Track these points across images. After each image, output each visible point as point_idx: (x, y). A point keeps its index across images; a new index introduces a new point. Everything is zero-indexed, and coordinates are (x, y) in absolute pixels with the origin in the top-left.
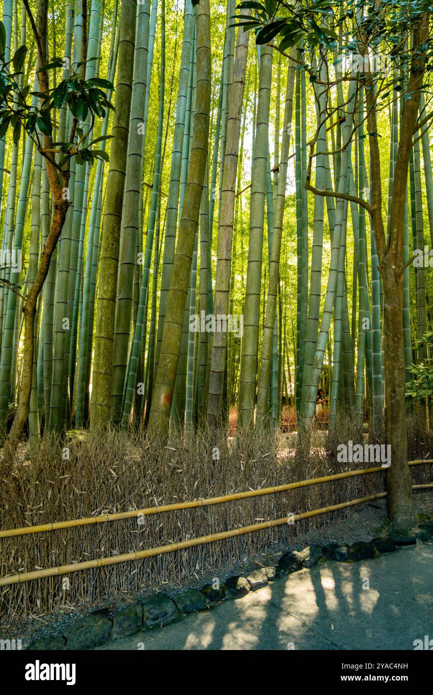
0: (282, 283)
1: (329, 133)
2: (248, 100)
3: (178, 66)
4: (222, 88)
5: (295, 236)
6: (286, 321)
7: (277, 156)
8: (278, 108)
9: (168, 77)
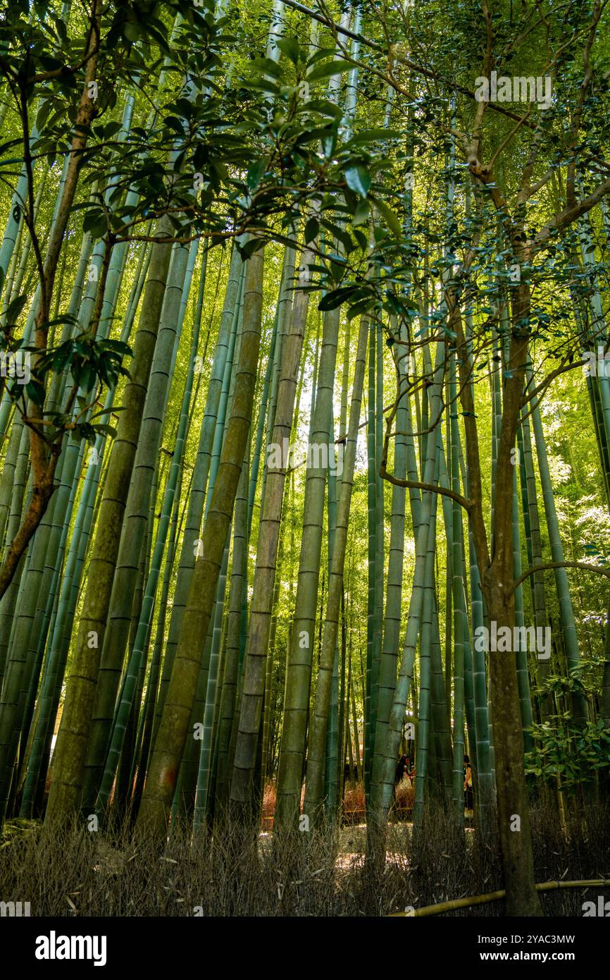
0: (347, 595)
1: (413, 398)
2: (307, 349)
3: (220, 304)
4: (275, 334)
5: (365, 531)
6: (351, 649)
7: (343, 424)
8: (346, 362)
9: (206, 314)
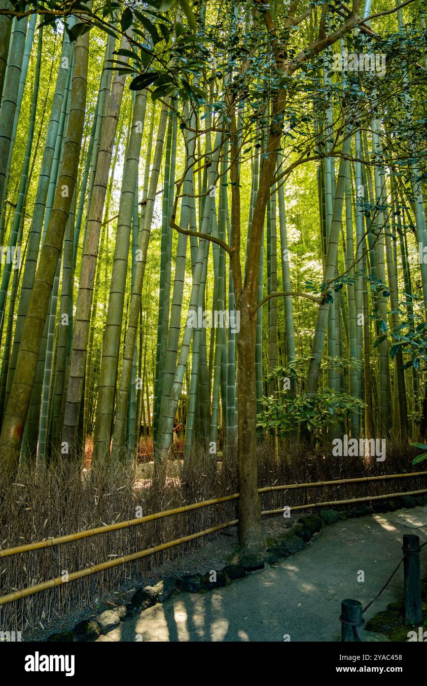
0: (144, 313)
1: (196, 175)
2: (121, 133)
3: (53, 89)
4: (96, 118)
5: (158, 268)
6: (146, 350)
7: (145, 190)
8: (150, 145)
9: (41, 97)
